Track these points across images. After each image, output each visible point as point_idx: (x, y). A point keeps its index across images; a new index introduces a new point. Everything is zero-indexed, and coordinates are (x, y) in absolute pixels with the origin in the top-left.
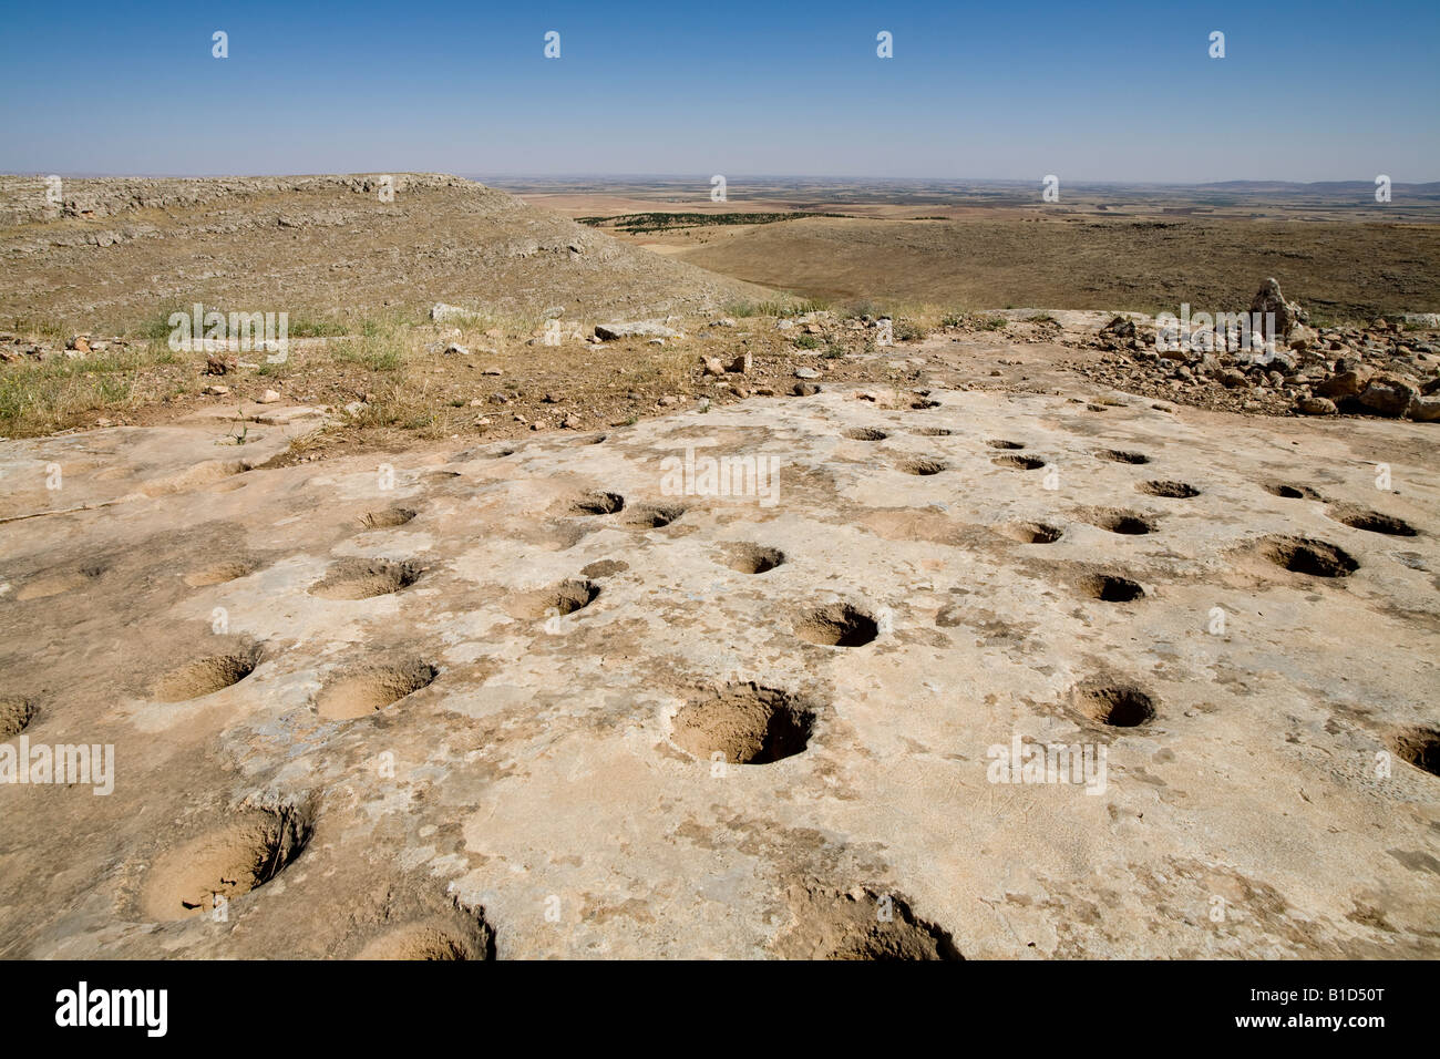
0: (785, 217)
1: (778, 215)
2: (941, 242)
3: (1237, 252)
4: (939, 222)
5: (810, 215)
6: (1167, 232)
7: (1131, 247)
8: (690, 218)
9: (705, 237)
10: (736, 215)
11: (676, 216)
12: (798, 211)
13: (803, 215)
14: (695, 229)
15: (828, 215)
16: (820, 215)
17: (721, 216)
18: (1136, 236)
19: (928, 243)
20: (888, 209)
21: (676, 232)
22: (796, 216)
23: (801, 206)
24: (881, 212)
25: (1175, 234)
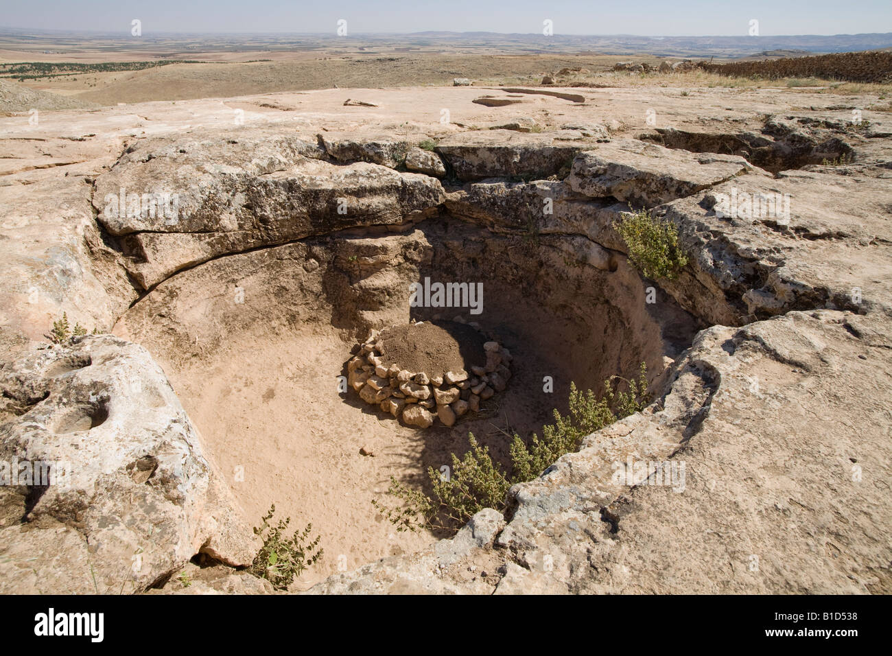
0: (154, 65)
1: (147, 63)
2: (270, 76)
3: (429, 73)
4: (265, 63)
5: (173, 62)
6: (395, 63)
7: (379, 73)
8: (72, 67)
9: (93, 82)
10: (113, 64)
11: (57, 65)
12: (162, 59)
13: (167, 63)
14: (80, 76)
15: (186, 62)
16: (181, 62)
17: (100, 65)
18: (380, 66)
19: (261, 78)
20: (228, 56)
21: (64, 78)
22: (161, 63)
23: (163, 56)
24: (223, 58)
25: (399, 64)
